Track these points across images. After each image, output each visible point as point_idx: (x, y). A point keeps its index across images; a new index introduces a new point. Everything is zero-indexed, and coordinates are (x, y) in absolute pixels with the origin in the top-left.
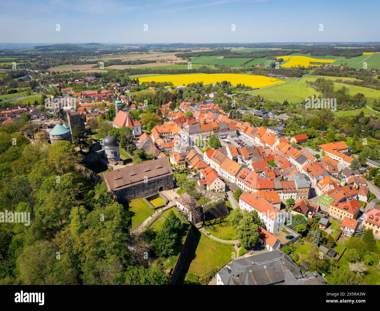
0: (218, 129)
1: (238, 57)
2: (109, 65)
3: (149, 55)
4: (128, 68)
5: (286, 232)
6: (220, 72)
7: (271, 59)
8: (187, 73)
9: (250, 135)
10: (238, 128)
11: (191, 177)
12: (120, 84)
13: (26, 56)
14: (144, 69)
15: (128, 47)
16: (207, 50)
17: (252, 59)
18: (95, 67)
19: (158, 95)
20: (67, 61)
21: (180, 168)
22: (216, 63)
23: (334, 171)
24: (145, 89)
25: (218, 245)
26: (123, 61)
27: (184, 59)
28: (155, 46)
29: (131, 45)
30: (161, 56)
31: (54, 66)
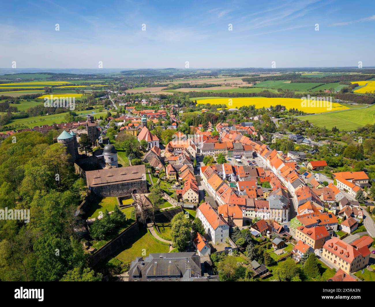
0: (232, 149)
1: (307, 82)
2: (178, 88)
3: (217, 79)
4: (192, 91)
5: (229, 243)
6: (282, 96)
7: (344, 84)
8: (246, 97)
9: (264, 157)
10: (256, 150)
11: (175, 187)
12: (179, 105)
13: (112, 79)
14: (206, 92)
15: (201, 71)
16: (278, 74)
17: (322, 84)
18: (165, 89)
19: (204, 115)
20: (143, 84)
21: (171, 178)
22: (281, 87)
23: (329, 199)
24: (199, 110)
25: (156, 243)
26: (191, 84)
27: (249, 83)
28: (226, 71)
29: (203, 70)
30: (228, 80)
31: (131, 88)
